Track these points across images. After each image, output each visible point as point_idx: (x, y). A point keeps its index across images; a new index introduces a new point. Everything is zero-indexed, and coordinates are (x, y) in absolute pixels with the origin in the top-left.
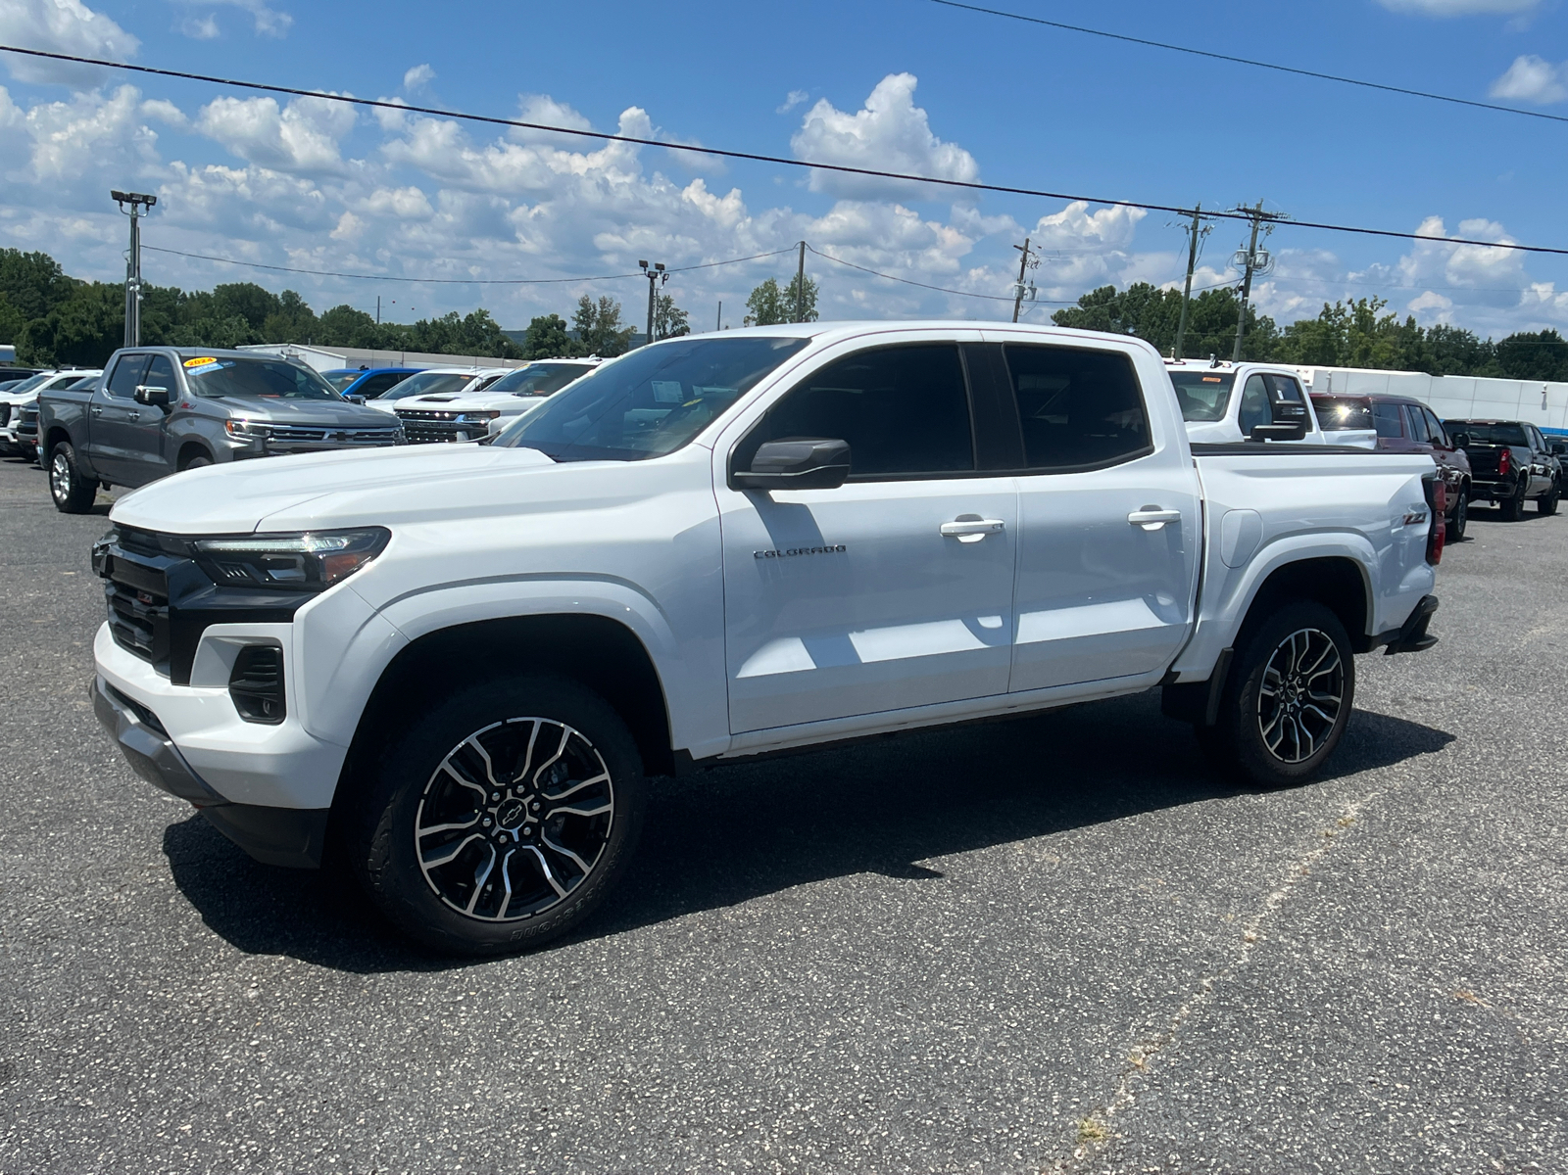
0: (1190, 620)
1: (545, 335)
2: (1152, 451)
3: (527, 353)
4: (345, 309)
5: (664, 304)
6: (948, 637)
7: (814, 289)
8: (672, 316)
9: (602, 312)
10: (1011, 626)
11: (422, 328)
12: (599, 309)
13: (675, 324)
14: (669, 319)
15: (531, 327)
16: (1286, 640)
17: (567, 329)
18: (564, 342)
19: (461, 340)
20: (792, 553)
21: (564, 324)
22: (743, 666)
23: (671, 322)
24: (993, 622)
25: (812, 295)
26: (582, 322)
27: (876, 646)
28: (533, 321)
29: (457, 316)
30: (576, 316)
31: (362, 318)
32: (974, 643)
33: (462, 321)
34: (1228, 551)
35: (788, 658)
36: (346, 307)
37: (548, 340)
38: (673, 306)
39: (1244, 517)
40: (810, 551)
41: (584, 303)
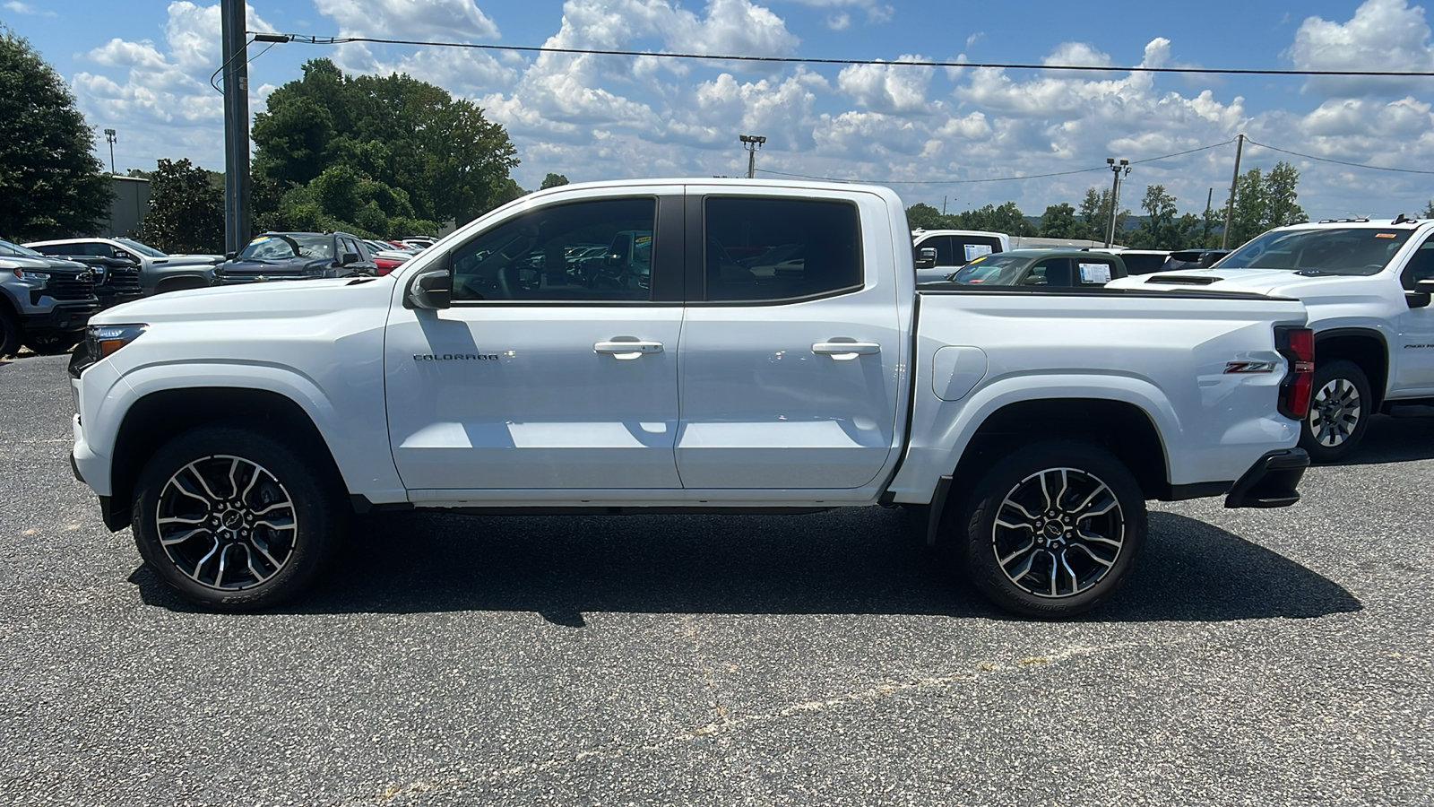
0: (896, 444)
1: (1056, 219)
2: (862, 288)
3: (1041, 233)
4: (921, 206)
5: (1156, 192)
6: (610, 436)
7: (1295, 175)
8: (1163, 201)
9: (1104, 200)
10: (677, 432)
11: (966, 216)
12: (1102, 198)
13: (1165, 207)
14: (1160, 204)
15: (1047, 213)
16: (1037, 474)
17: (1074, 214)
18: (1071, 223)
19: (993, 224)
20: (448, 357)
21: (1072, 210)
22: (407, 440)
23: (1160, 205)
24: (659, 428)
25: (1293, 179)
26: (1087, 208)
27: (529, 436)
28: (1048, 208)
29: (992, 207)
30: (1083, 203)
31: (933, 212)
32: (636, 444)
33: (995, 210)
34: (942, 385)
35: (450, 437)
36: (922, 204)
37: (1058, 222)
38: (1164, 194)
39: (961, 353)
40: (465, 357)
41: (1091, 194)
